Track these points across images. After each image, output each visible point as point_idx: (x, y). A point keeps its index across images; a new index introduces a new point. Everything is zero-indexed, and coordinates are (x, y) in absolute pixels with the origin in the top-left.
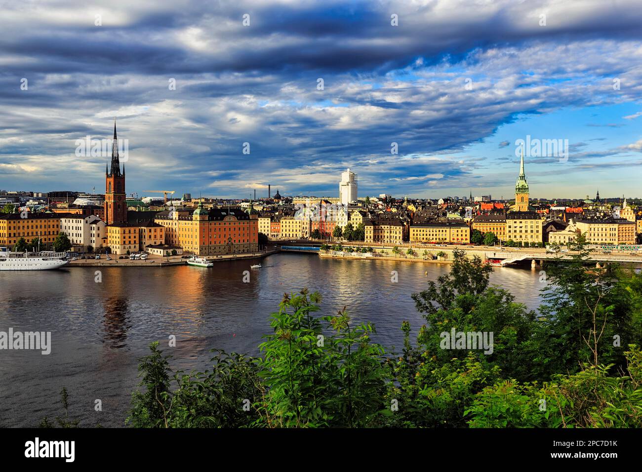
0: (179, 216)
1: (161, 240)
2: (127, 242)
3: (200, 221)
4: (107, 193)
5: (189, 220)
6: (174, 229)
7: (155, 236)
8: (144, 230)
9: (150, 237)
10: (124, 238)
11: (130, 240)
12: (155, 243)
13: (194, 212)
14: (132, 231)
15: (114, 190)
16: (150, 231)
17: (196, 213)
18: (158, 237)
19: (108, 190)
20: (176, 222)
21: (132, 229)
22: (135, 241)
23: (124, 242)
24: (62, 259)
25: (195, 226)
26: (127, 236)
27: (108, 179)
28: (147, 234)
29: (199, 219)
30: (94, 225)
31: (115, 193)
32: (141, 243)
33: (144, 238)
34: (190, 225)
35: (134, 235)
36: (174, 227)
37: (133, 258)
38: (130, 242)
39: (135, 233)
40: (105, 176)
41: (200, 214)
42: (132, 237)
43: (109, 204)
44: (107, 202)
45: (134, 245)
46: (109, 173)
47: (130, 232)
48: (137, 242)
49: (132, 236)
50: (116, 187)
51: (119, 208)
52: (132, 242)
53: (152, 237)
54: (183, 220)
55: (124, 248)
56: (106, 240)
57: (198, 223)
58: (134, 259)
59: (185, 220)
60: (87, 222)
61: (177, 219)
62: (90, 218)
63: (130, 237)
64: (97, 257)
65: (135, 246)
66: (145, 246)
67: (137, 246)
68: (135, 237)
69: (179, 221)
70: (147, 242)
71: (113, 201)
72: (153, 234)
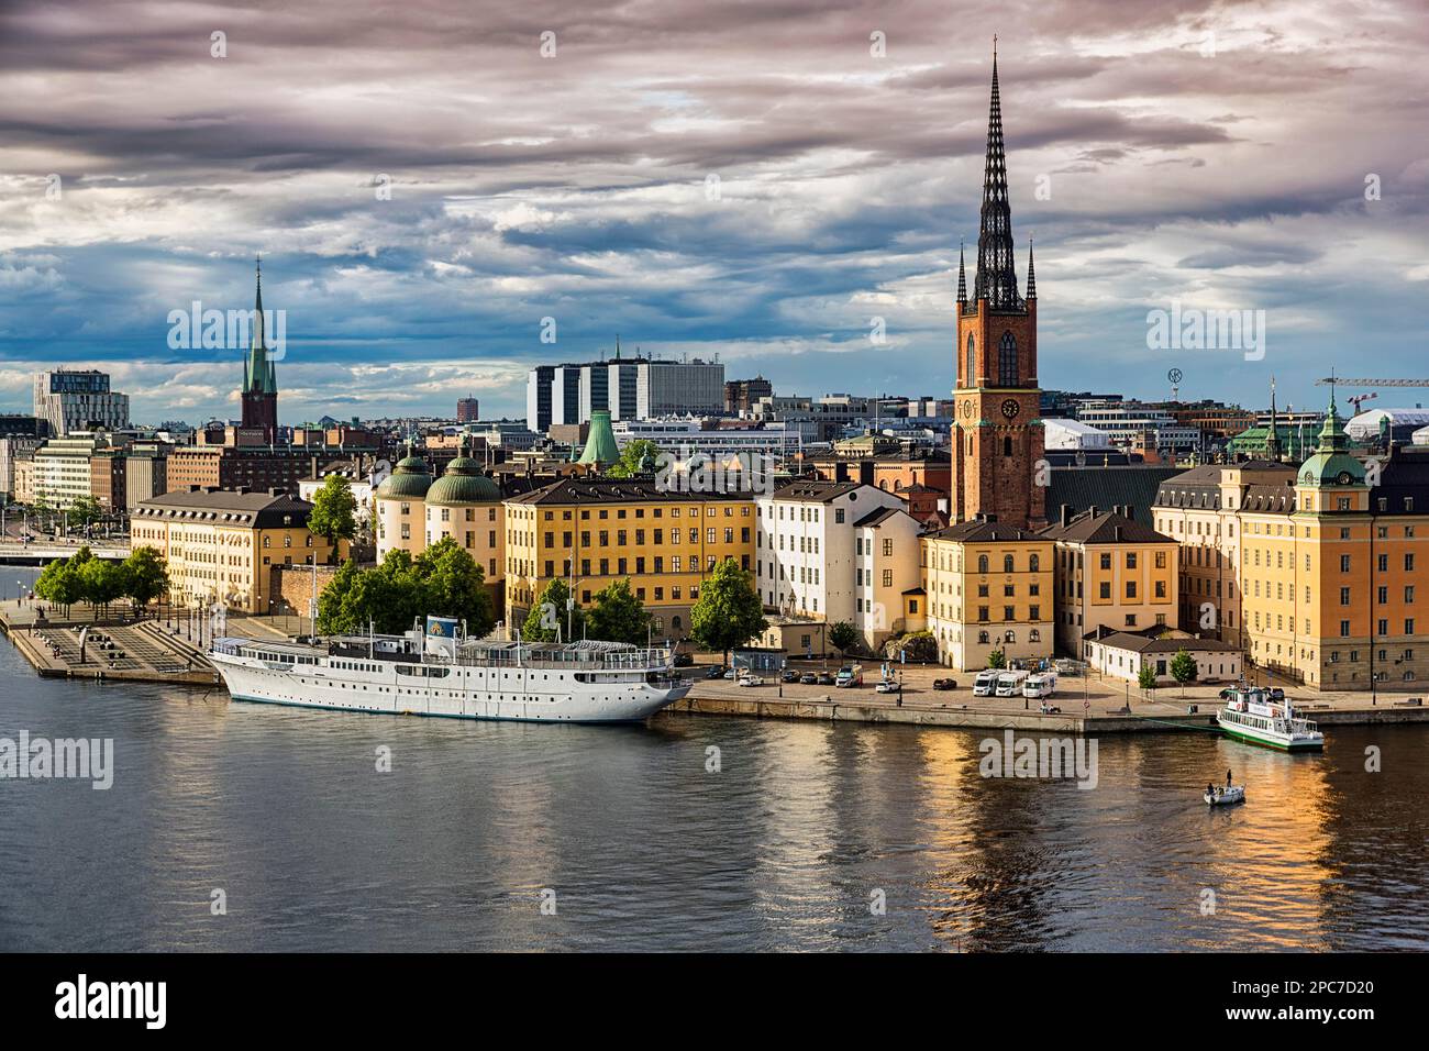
0: (1246, 489)
1: (1160, 609)
2: (997, 613)
3: (1325, 515)
4: (960, 386)
5: (1280, 511)
6: (1225, 553)
7: (1131, 589)
8: (1080, 555)
9: (1105, 590)
10: (984, 591)
11: (1009, 601)
12: (1131, 619)
13: (1302, 472)
14: (1022, 561)
15: (987, 374)
16: (1106, 563)
17: (1309, 476)
18: (1146, 589)
19: (964, 372)
20: (1231, 519)
21: (1021, 552)
22: (1034, 613)
23: (984, 614)
24: (652, 679)
25: (1302, 539)
26: (996, 583)
27: (965, 323)
28: (1089, 576)
29: (1317, 507)
30: (868, 533)
31: (988, 385)
32: (1063, 620)
33: (1080, 595)
34: (1286, 538)
35: (1030, 579)
36: (1228, 545)
37: (985, 690)
38: (1009, 614)
39: (1034, 569)
40: (954, 307)
41: (1324, 481)
42: (1022, 590)
43: (968, 433)
44: (958, 427)
45: (1028, 628)
46: (970, 295)
47: (1009, 566)
48: (1047, 611)
49: (1022, 584)
50: (994, 358)
51: (1008, 452)
52: (1022, 613)
53: (1118, 590)
54: (1258, 509)
55: (984, 639)
56: (919, 599)
57: (1315, 524)
58: (992, 694)
59: (1269, 510)
60: (840, 517)
61: (1237, 505)
62: (853, 497)
63: (1009, 591)
64: (842, 676)
65: (1034, 632)
66: (1079, 632)
67: (1047, 631)
68: (1034, 590)
69: (1248, 517)
70: (1090, 612)
71: (978, 421)
72: (1118, 576)
